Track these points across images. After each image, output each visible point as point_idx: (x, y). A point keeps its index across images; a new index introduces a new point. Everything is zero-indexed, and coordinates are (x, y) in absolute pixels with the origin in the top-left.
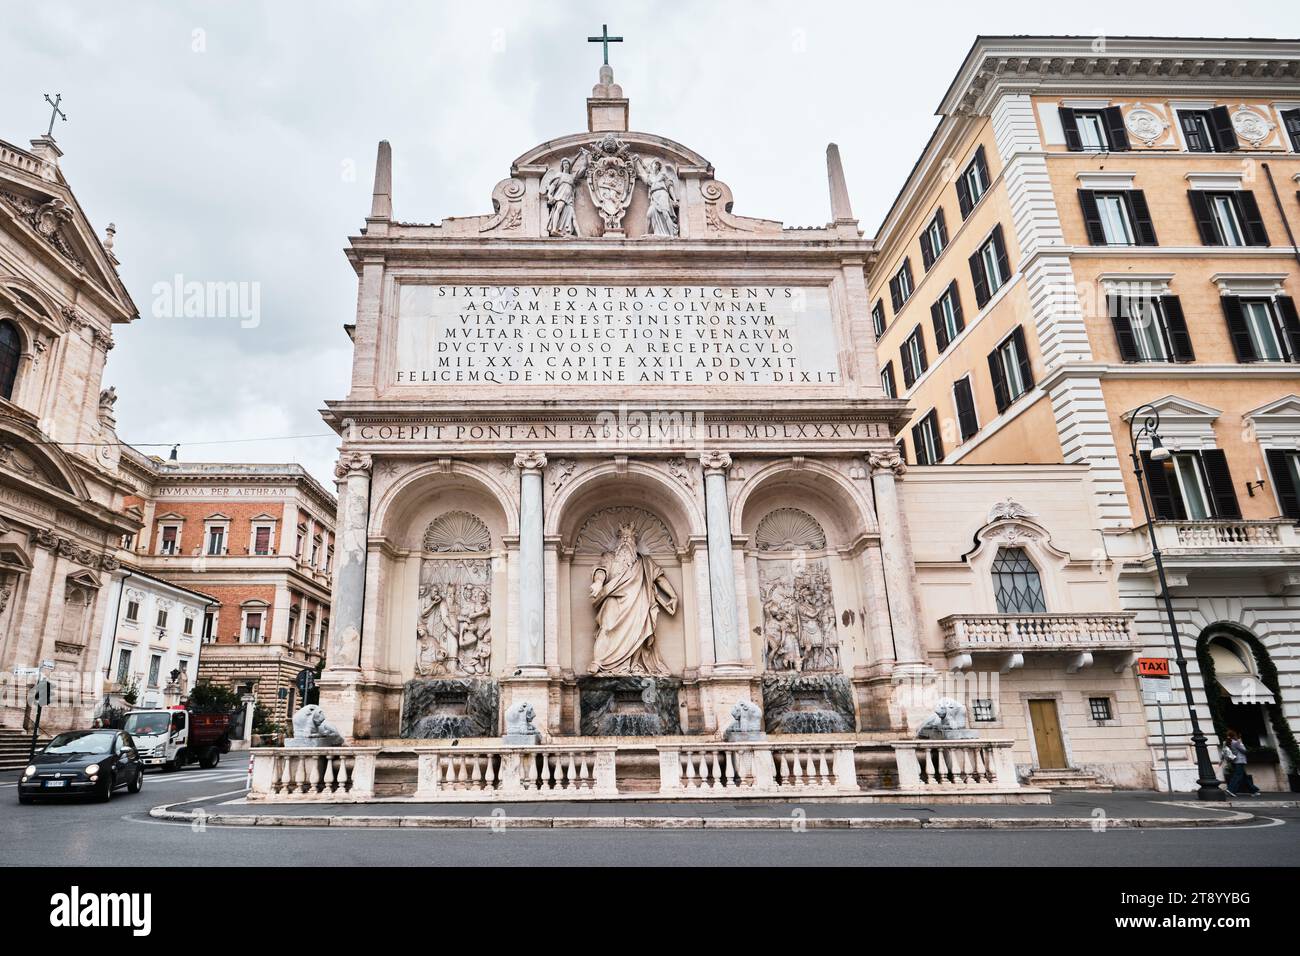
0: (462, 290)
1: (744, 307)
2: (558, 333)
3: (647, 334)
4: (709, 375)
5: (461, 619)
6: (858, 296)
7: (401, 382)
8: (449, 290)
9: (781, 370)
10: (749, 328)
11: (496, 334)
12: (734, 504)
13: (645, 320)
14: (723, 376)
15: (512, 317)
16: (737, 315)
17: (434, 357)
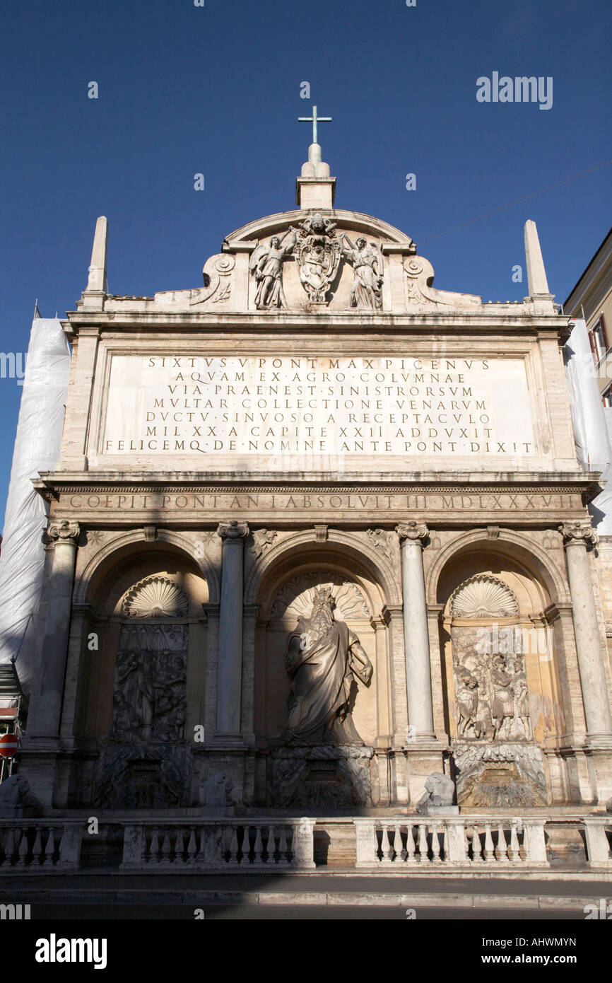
0: (170, 361)
1: (443, 378)
2: (262, 404)
3: (349, 404)
4: (407, 446)
5: (156, 685)
6: (554, 370)
7: (110, 452)
8: (158, 360)
9: (477, 441)
10: (448, 398)
11: (202, 404)
12: (430, 574)
13: (347, 391)
14: (422, 447)
15: (218, 388)
16: (436, 387)
17: (142, 425)
